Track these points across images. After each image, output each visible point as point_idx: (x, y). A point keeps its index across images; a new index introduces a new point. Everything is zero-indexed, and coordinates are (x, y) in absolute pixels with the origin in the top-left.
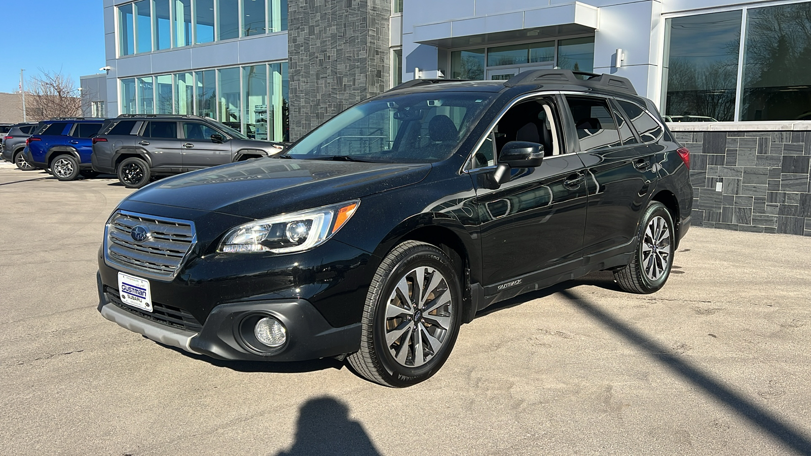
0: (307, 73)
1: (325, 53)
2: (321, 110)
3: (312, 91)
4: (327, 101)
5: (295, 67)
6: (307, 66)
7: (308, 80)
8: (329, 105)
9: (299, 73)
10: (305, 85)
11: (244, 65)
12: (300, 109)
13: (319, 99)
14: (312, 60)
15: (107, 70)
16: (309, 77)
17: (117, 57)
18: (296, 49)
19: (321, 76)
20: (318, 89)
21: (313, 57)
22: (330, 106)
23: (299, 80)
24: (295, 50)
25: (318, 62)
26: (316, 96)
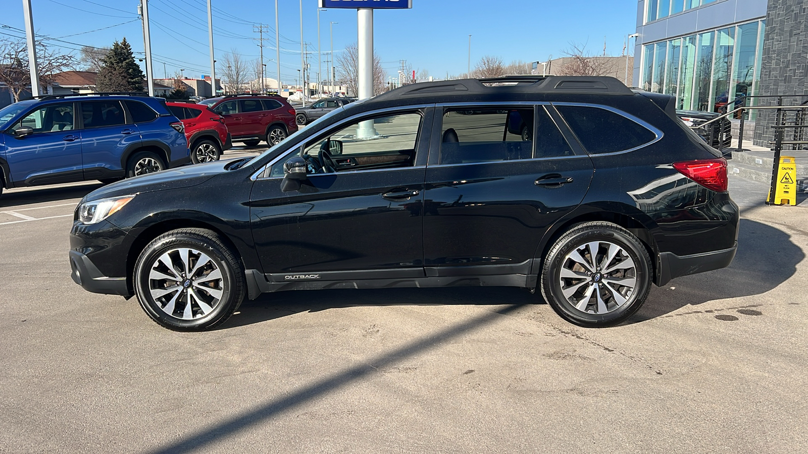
0: (782, 30)
1: (801, 5)
2: (790, 72)
3: (784, 51)
4: (796, 62)
5: (771, 24)
6: (782, 22)
7: (781, 38)
8: (798, 66)
9: (775, 30)
10: (778, 44)
11: (739, 24)
12: (770, 72)
13: (789, 60)
14: (788, 15)
15: (636, 37)
16: (783, 35)
17: (644, 24)
18: (775, 3)
19: (795, 32)
20: (789, 48)
21: (789, 10)
22: (799, 68)
23: (773, 39)
24: (773, 4)
25: (793, 16)
26: (786, 57)
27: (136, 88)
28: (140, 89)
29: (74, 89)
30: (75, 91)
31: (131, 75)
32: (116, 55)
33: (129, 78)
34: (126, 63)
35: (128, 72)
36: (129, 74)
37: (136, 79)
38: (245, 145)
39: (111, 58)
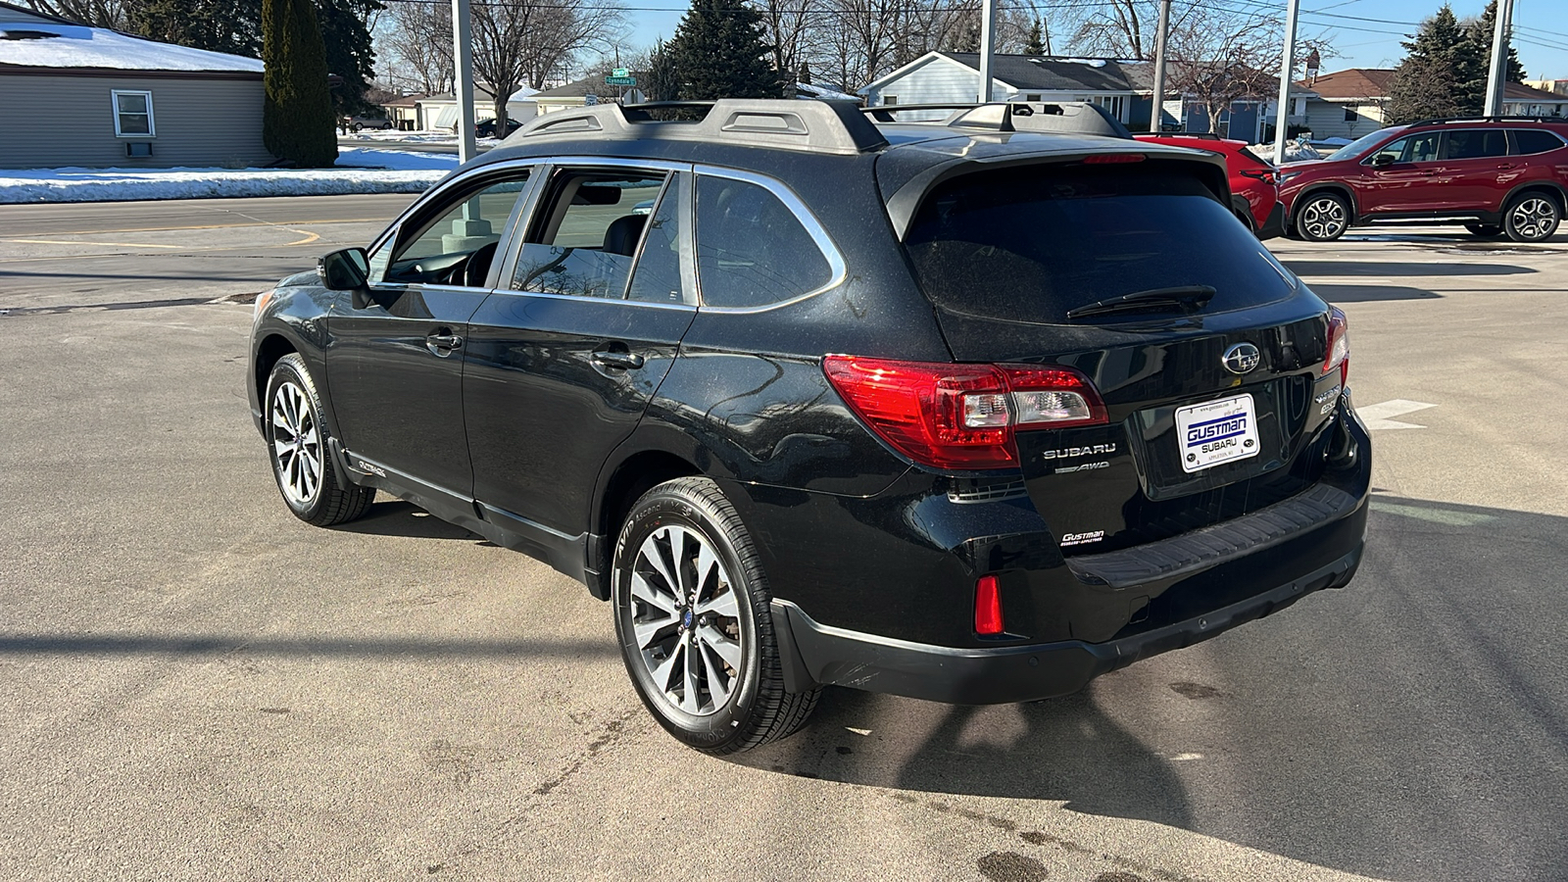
27: (1468, 101)
28: (1474, 104)
29: (1347, 104)
30: (1350, 108)
31: (1462, 73)
32: (1437, 33)
33: (1456, 81)
34: (1457, 49)
35: (1457, 69)
36: (1457, 72)
37: (1472, 82)
38: (1468, 232)
39: (1427, 40)
